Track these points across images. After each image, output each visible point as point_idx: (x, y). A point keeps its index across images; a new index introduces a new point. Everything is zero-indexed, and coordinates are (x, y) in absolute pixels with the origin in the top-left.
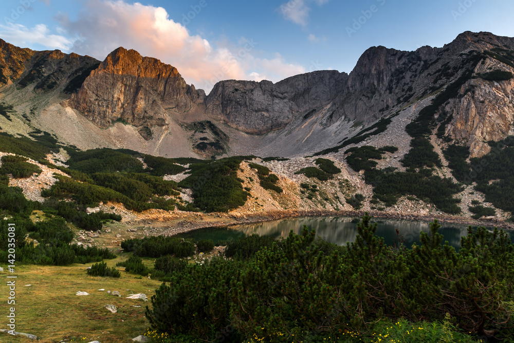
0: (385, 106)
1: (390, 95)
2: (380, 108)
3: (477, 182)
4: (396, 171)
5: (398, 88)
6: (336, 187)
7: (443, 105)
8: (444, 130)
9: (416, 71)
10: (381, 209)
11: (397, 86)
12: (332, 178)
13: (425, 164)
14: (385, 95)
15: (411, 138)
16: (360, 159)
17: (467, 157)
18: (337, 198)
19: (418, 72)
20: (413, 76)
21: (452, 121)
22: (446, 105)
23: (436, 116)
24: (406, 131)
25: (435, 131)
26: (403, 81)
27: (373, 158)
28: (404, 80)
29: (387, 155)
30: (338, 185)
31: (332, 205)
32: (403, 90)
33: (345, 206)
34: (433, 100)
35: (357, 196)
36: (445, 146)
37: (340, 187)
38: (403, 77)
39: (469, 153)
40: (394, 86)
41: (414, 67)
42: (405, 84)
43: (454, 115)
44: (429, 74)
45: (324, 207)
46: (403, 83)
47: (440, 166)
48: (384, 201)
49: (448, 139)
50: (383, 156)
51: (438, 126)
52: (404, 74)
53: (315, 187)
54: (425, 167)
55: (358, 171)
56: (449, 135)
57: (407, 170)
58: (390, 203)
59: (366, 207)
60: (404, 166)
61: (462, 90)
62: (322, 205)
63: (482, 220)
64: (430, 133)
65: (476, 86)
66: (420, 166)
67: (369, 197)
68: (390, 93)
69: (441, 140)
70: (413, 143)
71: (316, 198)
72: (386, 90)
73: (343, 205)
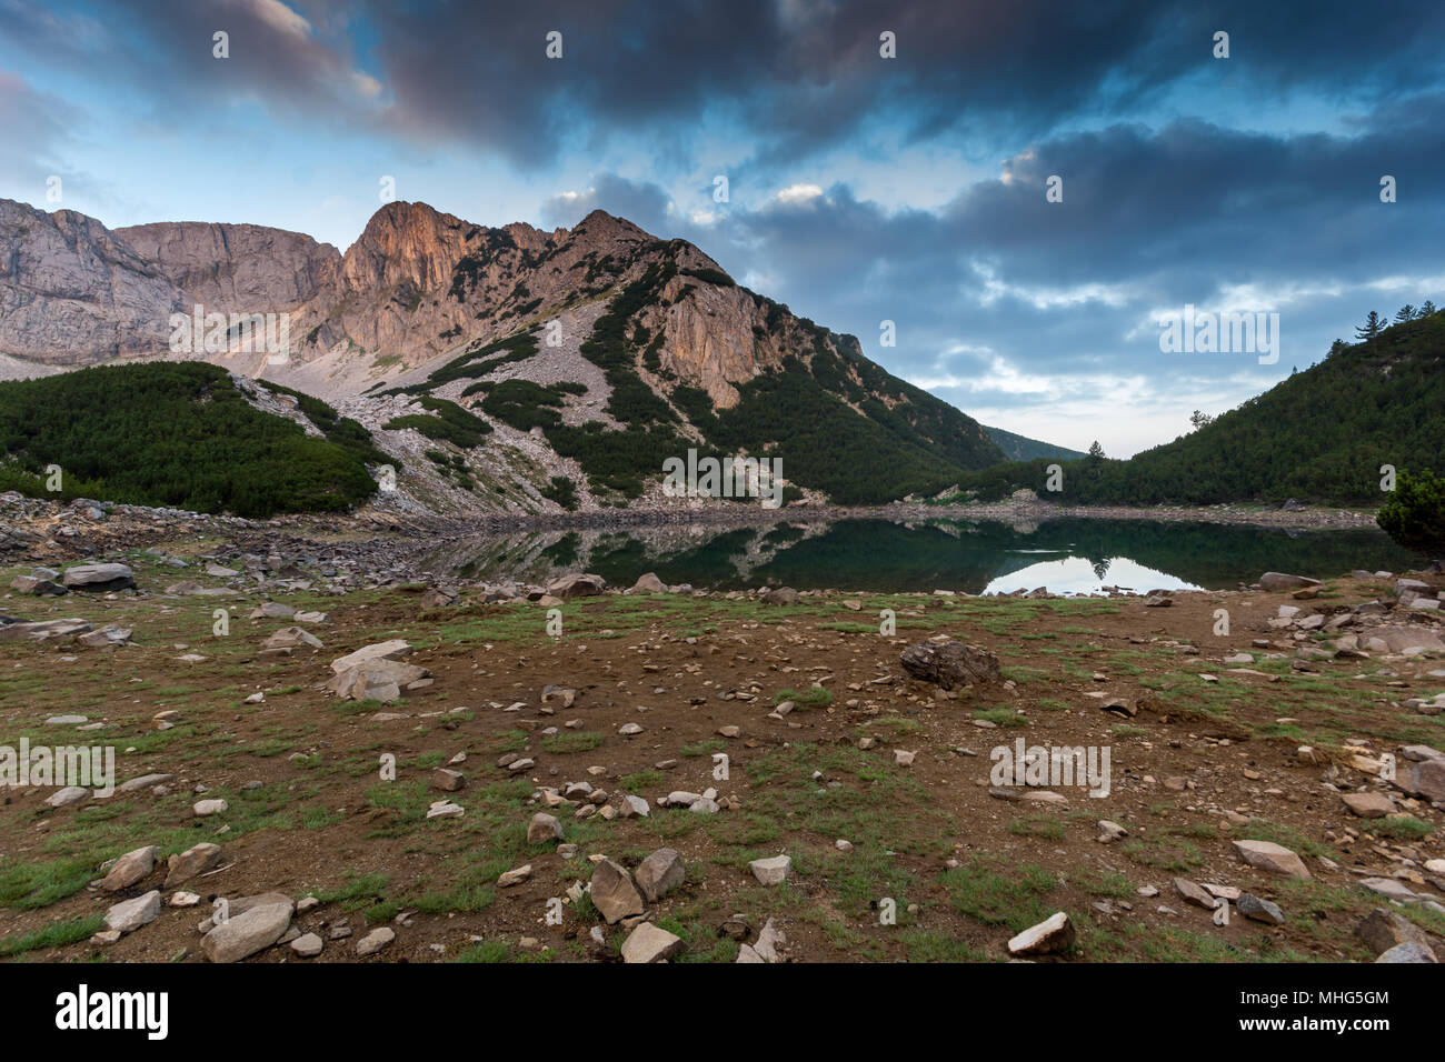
0: (452, 327)
1: (461, 306)
2: (441, 329)
3: (745, 448)
4: (606, 429)
5: (476, 294)
6: (500, 462)
7: (637, 316)
8: (656, 358)
9: (509, 266)
10: (623, 506)
11: (473, 290)
12: (483, 443)
13: (654, 417)
14: (448, 305)
15: (602, 371)
16: (519, 405)
17: (711, 407)
18: (519, 487)
19: (514, 270)
20: (505, 276)
21: (666, 345)
22: (642, 315)
23: (630, 335)
24: (583, 356)
25: (640, 360)
26: (485, 283)
27: (545, 404)
28: (485, 279)
29: (570, 398)
30: (502, 458)
31: (519, 505)
32: (488, 300)
33: (545, 504)
34: (607, 307)
35: (554, 480)
36: (668, 386)
37: (512, 464)
38: (484, 275)
39: (710, 400)
40: (467, 289)
41: (504, 258)
42: (489, 289)
43: (666, 334)
44: (556, 269)
45: (505, 508)
46: (485, 285)
47: (679, 422)
48: (619, 489)
49: (668, 376)
50: (564, 400)
51: (641, 353)
52: (485, 268)
53: (459, 461)
54: (656, 423)
55: (528, 430)
56: (668, 369)
57: (628, 428)
58: (634, 491)
59: (589, 504)
60: (618, 421)
61: (667, 293)
62: (499, 504)
63: (792, 507)
64: (633, 364)
65: (695, 287)
66: (648, 421)
67: (580, 483)
68: (461, 300)
69: (656, 376)
70: (610, 379)
71: (478, 486)
72: (451, 293)
73: (539, 501)
